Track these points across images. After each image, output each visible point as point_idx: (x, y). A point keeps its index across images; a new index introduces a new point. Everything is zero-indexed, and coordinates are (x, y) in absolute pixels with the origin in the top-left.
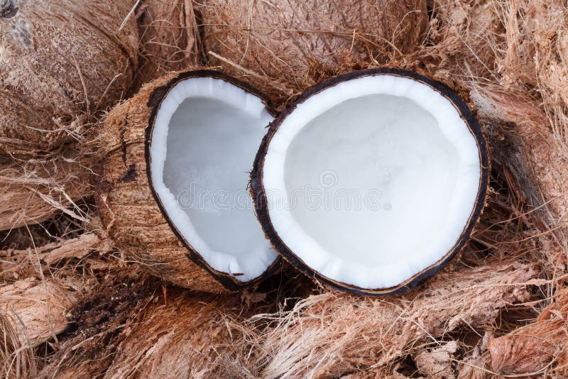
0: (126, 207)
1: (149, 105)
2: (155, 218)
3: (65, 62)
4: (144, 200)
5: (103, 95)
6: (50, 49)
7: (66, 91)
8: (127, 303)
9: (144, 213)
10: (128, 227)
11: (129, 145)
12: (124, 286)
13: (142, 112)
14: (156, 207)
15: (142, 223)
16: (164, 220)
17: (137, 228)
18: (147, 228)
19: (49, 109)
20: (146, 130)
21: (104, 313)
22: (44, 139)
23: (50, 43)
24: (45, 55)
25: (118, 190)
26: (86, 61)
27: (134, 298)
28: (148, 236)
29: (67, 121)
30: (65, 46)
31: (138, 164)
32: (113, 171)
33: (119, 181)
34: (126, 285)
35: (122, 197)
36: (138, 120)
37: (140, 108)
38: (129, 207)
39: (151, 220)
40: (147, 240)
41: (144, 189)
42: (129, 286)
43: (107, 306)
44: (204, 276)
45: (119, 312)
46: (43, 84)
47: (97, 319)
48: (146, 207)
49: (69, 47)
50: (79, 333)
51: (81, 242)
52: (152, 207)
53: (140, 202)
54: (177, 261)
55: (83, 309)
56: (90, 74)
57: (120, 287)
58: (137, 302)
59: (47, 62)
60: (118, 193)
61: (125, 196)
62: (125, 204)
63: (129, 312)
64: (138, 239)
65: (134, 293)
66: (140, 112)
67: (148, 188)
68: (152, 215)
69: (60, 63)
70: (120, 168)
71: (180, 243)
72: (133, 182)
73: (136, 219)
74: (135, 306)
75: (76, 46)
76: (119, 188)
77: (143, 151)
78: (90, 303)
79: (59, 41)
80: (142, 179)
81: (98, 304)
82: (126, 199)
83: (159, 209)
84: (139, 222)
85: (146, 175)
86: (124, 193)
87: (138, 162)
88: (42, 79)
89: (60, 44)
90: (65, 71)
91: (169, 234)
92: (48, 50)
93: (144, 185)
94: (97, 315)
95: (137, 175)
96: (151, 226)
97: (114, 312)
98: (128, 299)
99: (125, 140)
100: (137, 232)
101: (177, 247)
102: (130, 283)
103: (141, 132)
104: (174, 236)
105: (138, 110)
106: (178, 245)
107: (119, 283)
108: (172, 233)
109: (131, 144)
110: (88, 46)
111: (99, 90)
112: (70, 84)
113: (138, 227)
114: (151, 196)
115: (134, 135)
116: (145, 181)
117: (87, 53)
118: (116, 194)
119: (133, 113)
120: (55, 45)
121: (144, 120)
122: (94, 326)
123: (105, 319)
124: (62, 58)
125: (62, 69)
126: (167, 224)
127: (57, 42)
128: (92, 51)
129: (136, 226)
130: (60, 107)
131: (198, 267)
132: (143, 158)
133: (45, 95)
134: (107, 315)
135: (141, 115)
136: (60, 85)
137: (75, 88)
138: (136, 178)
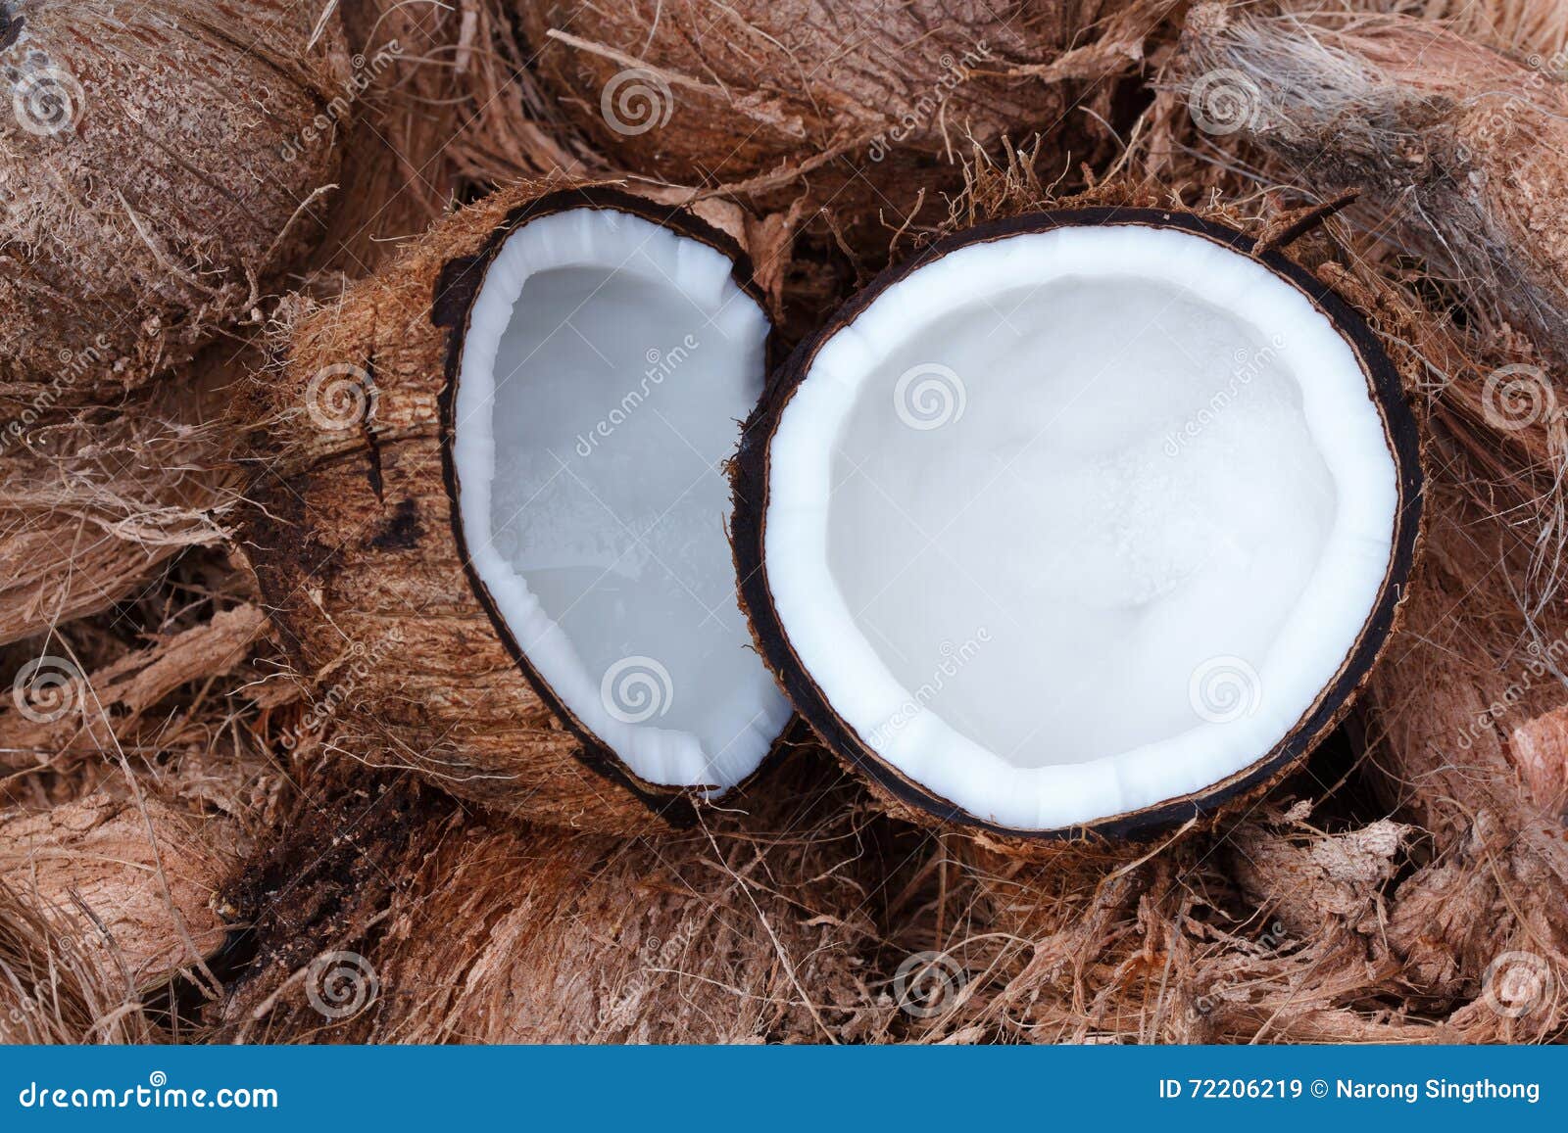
0: (385, 620)
1: (436, 318)
2: (481, 656)
3: (166, 160)
4: (445, 603)
5: (276, 244)
6: (121, 129)
7: (170, 242)
8: (380, 846)
9: (444, 638)
10: (392, 677)
11: (388, 442)
12: (358, 798)
13: (420, 343)
14: (486, 624)
15: (439, 665)
16: (509, 661)
17: (423, 680)
18: (454, 682)
19: (126, 296)
20: (440, 399)
21: (323, 889)
22: (109, 375)
23: (120, 112)
24: (109, 146)
25: (361, 573)
26: (224, 150)
27: (397, 827)
28: (456, 703)
29: (174, 322)
30: (162, 114)
31: (423, 502)
32: (338, 515)
33: (363, 546)
34: (364, 794)
35: (373, 593)
36: (409, 368)
37: (412, 329)
38: (396, 621)
39: (467, 660)
40: (454, 712)
41: (445, 573)
42: (374, 795)
43: (325, 865)
44: (619, 803)
45: (366, 878)
46: (107, 230)
47: (309, 911)
48: (454, 623)
49: (173, 117)
50: (267, 962)
51: (219, 634)
52: (470, 625)
53: (432, 611)
54: (542, 768)
55: (260, 889)
56: (235, 185)
57: (349, 803)
58: (407, 838)
59: (115, 166)
60: (361, 582)
61: (384, 591)
62: (382, 613)
63: (392, 873)
64: (420, 708)
65: (394, 812)
66: (413, 341)
67: (459, 571)
68: (471, 645)
69: (150, 164)
70: (365, 510)
71: (555, 722)
72: (408, 553)
73: (419, 655)
74: (405, 849)
75: (193, 112)
76: (362, 568)
77: (438, 464)
78: (276, 865)
79: (145, 102)
80: (437, 545)
81: (299, 865)
82: (386, 600)
83: (492, 629)
84: (427, 663)
85: (449, 533)
86: (383, 581)
87: (421, 494)
88: (102, 218)
89: (149, 110)
90: (166, 185)
91: (524, 697)
92: (115, 131)
93: (447, 563)
94: (306, 897)
95: (421, 534)
96: (468, 676)
97: (352, 880)
98: (380, 835)
99: (376, 429)
100: (421, 690)
101: (545, 732)
102: (375, 785)
103: (426, 406)
104: (538, 702)
105: (404, 335)
106: (549, 726)
107: (344, 792)
108: (531, 694)
109: (397, 440)
110: (227, 105)
111: (261, 224)
112: (183, 220)
113: (424, 678)
114: (468, 592)
115: (406, 414)
116: (449, 549)
117: (223, 125)
118: (351, 584)
119: (389, 343)
120: (135, 115)
121: (429, 367)
122: (304, 933)
123: (330, 907)
124: (157, 150)
125: (157, 182)
126: (518, 672)
127: (139, 107)
128: (238, 122)
129: (416, 673)
130: (157, 286)
131: (603, 782)
132: (436, 483)
133: (112, 261)
134: (332, 892)
135: (418, 351)
136: (154, 226)
137: (195, 229)
138: (418, 542)
